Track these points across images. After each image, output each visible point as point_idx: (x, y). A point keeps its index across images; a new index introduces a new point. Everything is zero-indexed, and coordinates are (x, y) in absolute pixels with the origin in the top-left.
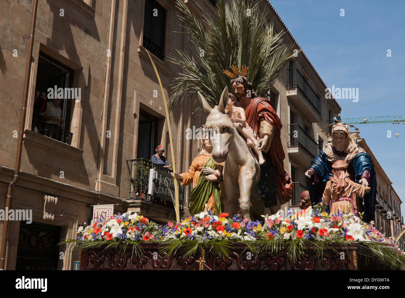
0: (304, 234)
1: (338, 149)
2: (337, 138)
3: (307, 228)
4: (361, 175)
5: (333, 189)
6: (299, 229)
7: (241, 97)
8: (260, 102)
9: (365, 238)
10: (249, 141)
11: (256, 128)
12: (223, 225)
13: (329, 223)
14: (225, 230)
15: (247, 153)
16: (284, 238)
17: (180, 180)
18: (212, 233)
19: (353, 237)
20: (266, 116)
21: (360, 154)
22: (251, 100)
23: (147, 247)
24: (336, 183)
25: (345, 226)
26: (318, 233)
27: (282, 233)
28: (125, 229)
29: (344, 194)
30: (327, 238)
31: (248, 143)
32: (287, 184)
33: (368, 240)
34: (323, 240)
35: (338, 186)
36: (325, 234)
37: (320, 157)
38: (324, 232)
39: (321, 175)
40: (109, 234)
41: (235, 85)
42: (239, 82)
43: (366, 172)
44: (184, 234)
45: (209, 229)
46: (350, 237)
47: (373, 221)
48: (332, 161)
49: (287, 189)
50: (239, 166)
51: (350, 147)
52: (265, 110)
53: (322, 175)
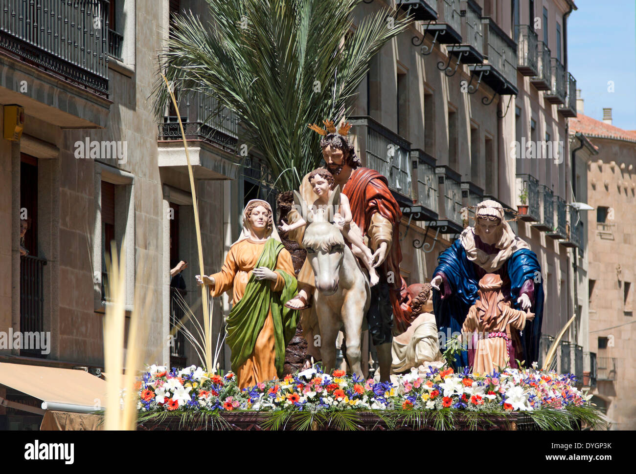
0: (453, 402)
1: (485, 241)
2: (484, 226)
3: (456, 394)
4: (521, 288)
5: (481, 321)
6: (445, 395)
7: (337, 169)
8: (370, 181)
9: (526, 405)
10: (356, 250)
11: (363, 221)
12: (341, 389)
13: (484, 387)
14: (347, 397)
15: (354, 269)
16: (427, 407)
17: (211, 287)
18: (328, 400)
19: (513, 406)
20: (381, 207)
21: (520, 251)
22: (351, 171)
23: (230, 419)
24: (484, 311)
25: (503, 391)
26: (470, 400)
27: (424, 400)
28: (194, 393)
29: (496, 327)
30: (482, 407)
31: (353, 251)
32: (403, 303)
33: (530, 409)
34: (476, 410)
35: (488, 316)
36: (479, 402)
37: (455, 250)
38: (478, 400)
39: (455, 283)
40: (171, 401)
41: (329, 151)
42: (337, 147)
43: (528, 284)
44: (289, 402)
45: (323, 395)
46: (509, 406)
47: (537, 363)
48: (475, 260)
49: (404, 311)
50: (344, 290)
51: (504, 240)
52: (378, 196)
53: (458, 284)
